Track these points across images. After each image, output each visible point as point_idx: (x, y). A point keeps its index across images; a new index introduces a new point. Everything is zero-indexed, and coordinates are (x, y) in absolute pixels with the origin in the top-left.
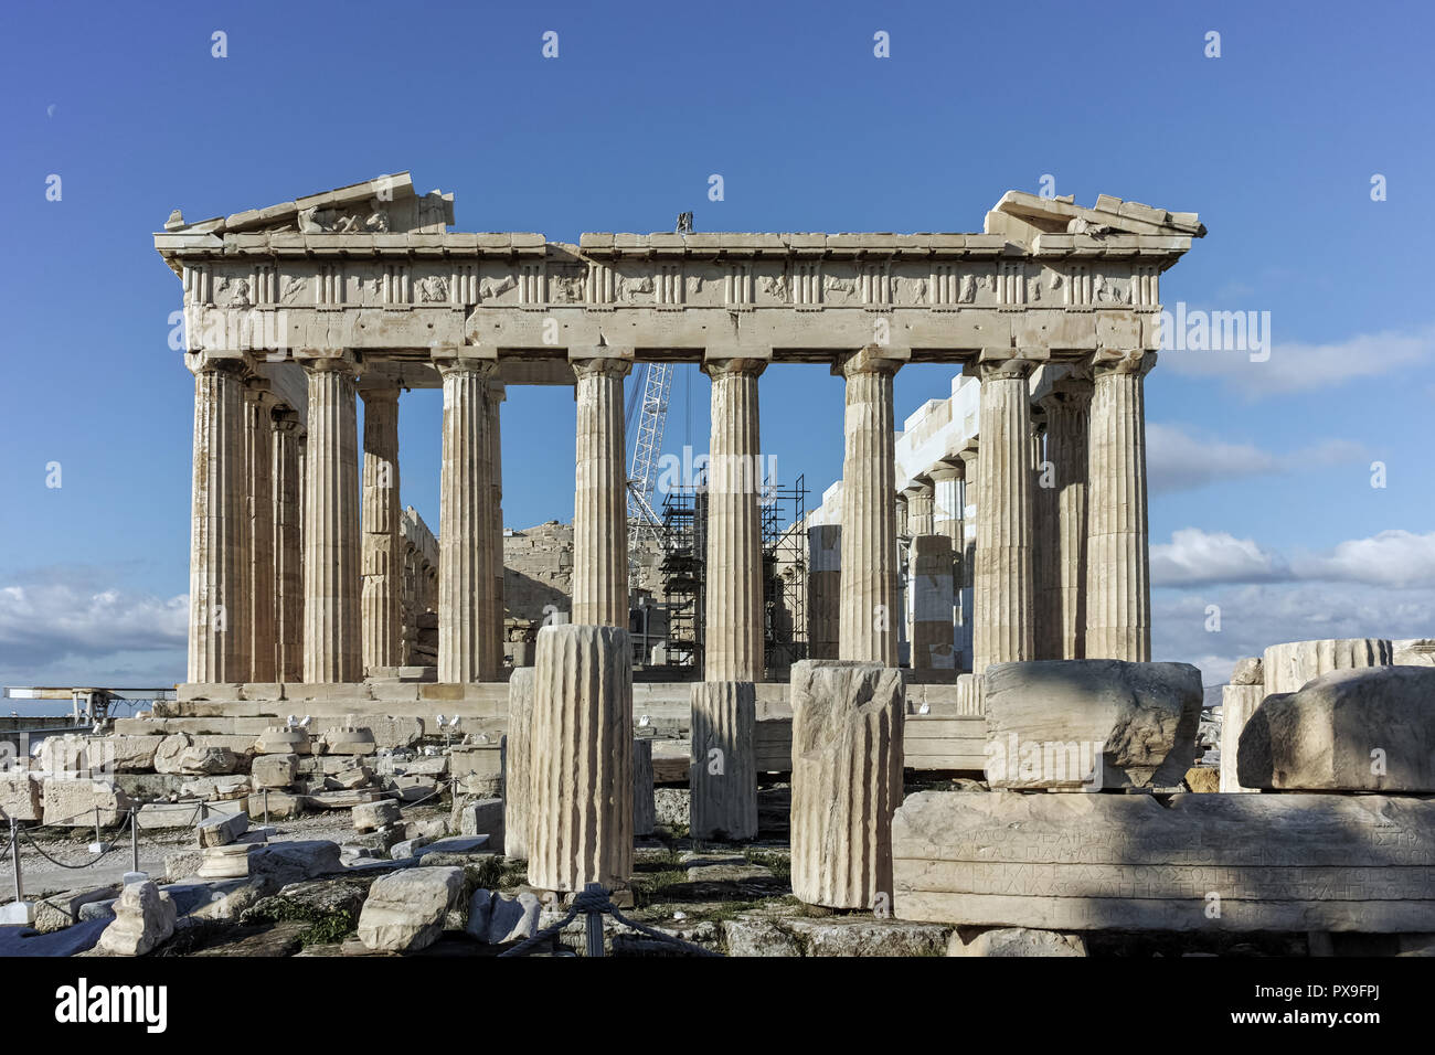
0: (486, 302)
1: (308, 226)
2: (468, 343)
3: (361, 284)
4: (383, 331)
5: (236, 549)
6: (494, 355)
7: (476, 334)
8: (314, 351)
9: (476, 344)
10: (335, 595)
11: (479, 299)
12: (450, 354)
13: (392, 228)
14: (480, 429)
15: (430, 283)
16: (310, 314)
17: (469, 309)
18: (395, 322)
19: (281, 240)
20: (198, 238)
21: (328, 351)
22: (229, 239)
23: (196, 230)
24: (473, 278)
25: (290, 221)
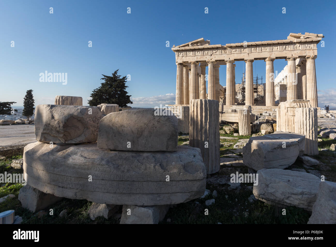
0: (214, 54)
1: (190, 46)
2: (211, 59)
3: (197, 53)
4: (200, 58)
5: (182, 87)
6: (214, 61)
7: (212, 58)
8: (191, 61)
9: (212, 60)
10: (194, 93)
11: (213, 54)
12: (209, 61)
13: (201, 45)
14: (213, 71)
15: (206, 52)
16: (191, 57)
17: (211, 55)
18: (202, 57)
19: (187, 48)
20: (177, 48)
21: (193, 61)
22: (180, 48)
23: (176, 47)
24: (212, 51)
25: (188, 45)
